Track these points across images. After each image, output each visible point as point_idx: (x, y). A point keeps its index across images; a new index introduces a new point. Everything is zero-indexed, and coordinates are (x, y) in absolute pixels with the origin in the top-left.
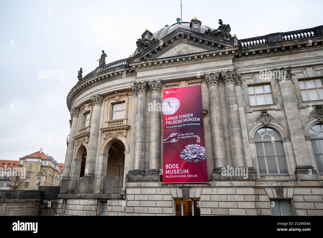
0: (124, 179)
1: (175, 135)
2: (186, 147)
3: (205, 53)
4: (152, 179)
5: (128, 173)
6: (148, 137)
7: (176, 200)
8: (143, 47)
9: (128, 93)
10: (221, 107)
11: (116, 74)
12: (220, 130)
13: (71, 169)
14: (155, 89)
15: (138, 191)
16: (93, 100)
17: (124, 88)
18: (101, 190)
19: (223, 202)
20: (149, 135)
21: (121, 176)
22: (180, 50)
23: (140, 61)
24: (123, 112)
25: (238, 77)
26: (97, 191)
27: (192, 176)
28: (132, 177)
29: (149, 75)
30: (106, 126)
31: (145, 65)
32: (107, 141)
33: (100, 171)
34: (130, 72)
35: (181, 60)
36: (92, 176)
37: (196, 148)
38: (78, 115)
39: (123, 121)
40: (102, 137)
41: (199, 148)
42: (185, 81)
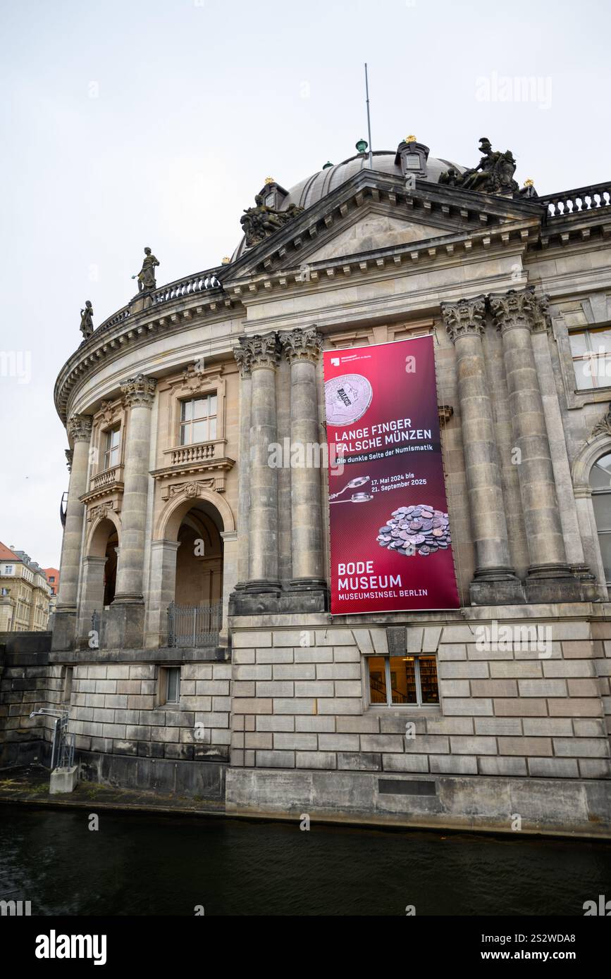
0: (225, 609)
1: (364, 482)
2: (393, 514)
3: (442, 242)
4: (302, 606)
5: (235, 590)
6: (285, 490)
7: (370, 659)
8: (263, 234)
9: (223, 369)
10: (492, 396)
11: (186, 314)
12: (491, 462)
13: (79, 584)
14: (299, 352)
15: (263, 638)
16: (127, 392)
17: (213, 353)
18: (162, 639)
19: (502, 664)
20: (288, 485)
21: (215, 600)
22: (367, 235)
23: (254, 272)
24: (214, 422)
25: (541, 307)
26: (154, 642)
27: (412, 593)
28: (245, 602)
29: (283, 313)
30: (168, 462)
31: (267, 285)
32: (173, 505)
33: (157, 588)
34: (228, 307)
35: (372, 264)
36: (136, 603)
37: (422, 514)
38: (87, 435)
39: (213, 448)
40: (157, 493)
41: (431, 516)
42: (386, 327)
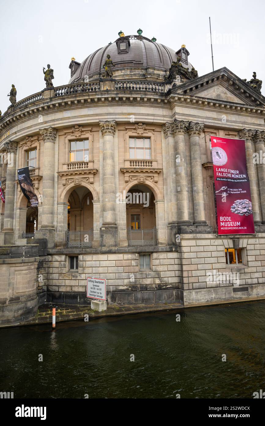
1: (225, 189)
2: (235, 202)
4: (205, 231)
9: (155, 128)
11: (145, 99)
13: (56, 216)
14: (196, 132)
15: (193, 243)
22: (219, 93)
23: (183, 93)
24: (147, 151)
26: (124, 244)
27: (242, 228)
28: (185, 229)
29: (191, 114)
30: (128, 165)
31: (189, 100)
32: (131, 185)
34: (166, 103)
35: (225, 106)
36: (115, 227)
37: (246, 202)
39: (151, 163)
40: (120, 178)
41: (248, 203)
42: (223, 131)
